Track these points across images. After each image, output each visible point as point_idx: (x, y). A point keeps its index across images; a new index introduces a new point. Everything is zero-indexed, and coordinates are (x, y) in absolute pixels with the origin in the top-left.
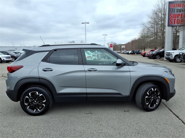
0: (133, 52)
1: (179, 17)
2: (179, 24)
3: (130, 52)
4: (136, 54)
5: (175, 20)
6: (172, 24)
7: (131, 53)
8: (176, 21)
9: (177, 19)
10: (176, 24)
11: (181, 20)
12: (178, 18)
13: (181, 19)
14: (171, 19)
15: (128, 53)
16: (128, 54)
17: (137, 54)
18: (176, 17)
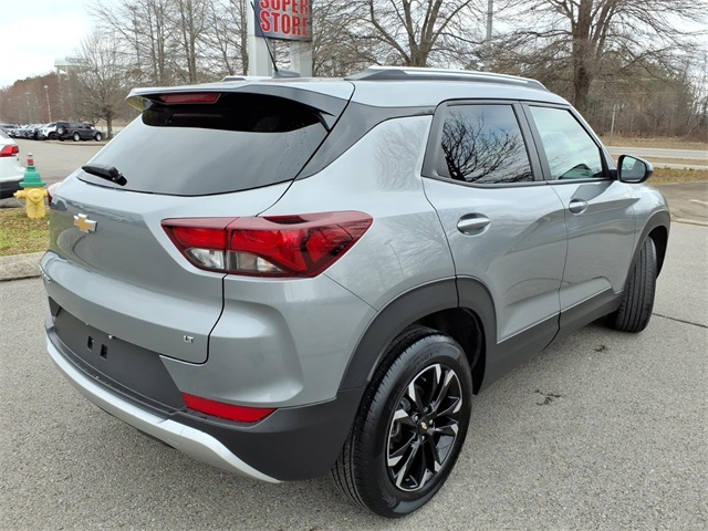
0: (66, 132)
1: (287, 6)
2: (287, 32)
3: (46, 130)
4: (77, 138)
5: (276, 15)
6: (268, 29)
7: (52, 136)
8: (279, 18)
9: (280, 11)
10: (280, 34)
11: (294, 18)
12: (284, 10)
13: (294, 14)
14: (265, 10)
15: (36, 133)
16: (36, 136)
17: (81, 139)
18: (278, 8)
